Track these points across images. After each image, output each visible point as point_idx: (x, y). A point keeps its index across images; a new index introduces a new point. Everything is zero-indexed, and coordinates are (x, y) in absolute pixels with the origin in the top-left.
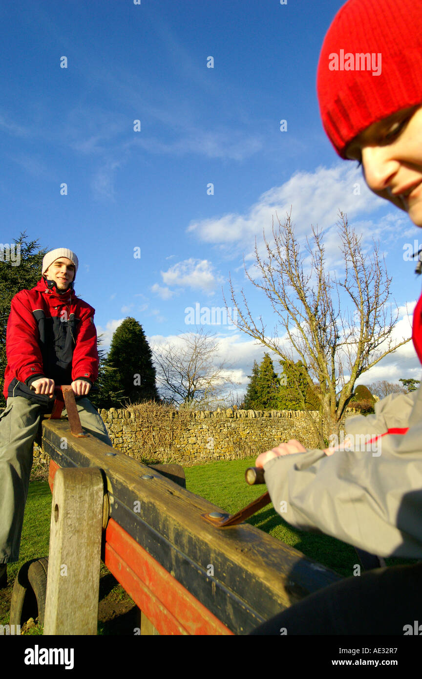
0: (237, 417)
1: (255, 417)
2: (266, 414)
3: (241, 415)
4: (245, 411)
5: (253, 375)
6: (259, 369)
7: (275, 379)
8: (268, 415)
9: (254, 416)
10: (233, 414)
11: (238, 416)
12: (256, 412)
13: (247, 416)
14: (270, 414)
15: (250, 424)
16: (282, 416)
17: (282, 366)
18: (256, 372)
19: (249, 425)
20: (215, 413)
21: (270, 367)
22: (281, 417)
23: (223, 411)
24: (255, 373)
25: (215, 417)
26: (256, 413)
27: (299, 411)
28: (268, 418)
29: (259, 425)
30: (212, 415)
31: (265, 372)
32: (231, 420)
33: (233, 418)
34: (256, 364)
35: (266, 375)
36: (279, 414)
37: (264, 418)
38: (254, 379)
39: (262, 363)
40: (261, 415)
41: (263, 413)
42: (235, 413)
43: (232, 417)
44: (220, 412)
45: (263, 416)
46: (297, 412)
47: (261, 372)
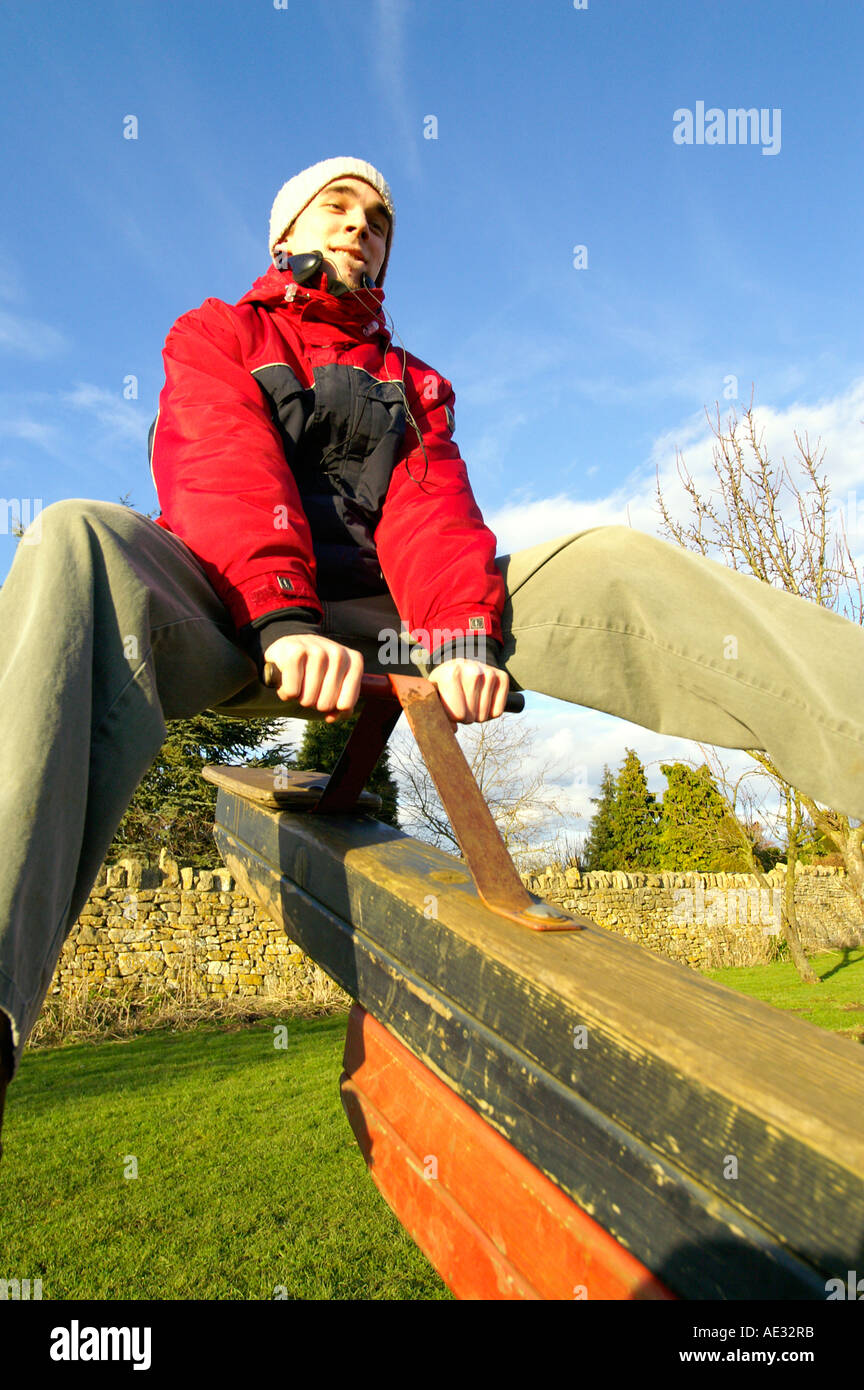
0: (589, 888)
1: (629, 887)
2: (653, 880)
3: (597, 884)
4: (607, 874)
5: (602, 797)
6: (617, 784)
7: (651, 805)
8: (657, 883)
9: (626, 885)
10: (582, 881)
11: (592, 885)
12: (631, 876)
13: (611, 886)
14: (661, 880)
15: (618, 903)
16: (687, 885)
17: (665, 778)
18: (608, 790)
19: (616, 904)
20: (541, 878)
21: (639, 781)
22: (684, 887)
23: (558, 875)
24: (607, 793)
25: (543, 887)
26: (631, 878)
27: (723, 873)
28: (658, 891)
29: (638, 906)
30: (535, 882)
31: (630, 789)
32: (577, 893)
33: (581, 888)
34: (608, 775)
35: (632, 797)
36: (680, 881)
37: (648, 888)
38: (606, 806)
39: (620, 771)
40: (641, 883)
41: (646, 879)
42: (585, 878)
43: (578, 888)
44: (552, 876)
45: (645, 885)
46: (718, 875)
47: (620, 789)
